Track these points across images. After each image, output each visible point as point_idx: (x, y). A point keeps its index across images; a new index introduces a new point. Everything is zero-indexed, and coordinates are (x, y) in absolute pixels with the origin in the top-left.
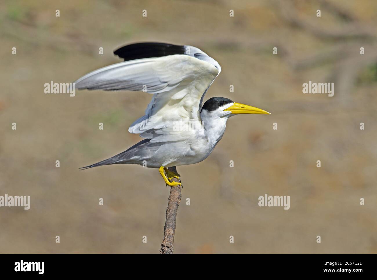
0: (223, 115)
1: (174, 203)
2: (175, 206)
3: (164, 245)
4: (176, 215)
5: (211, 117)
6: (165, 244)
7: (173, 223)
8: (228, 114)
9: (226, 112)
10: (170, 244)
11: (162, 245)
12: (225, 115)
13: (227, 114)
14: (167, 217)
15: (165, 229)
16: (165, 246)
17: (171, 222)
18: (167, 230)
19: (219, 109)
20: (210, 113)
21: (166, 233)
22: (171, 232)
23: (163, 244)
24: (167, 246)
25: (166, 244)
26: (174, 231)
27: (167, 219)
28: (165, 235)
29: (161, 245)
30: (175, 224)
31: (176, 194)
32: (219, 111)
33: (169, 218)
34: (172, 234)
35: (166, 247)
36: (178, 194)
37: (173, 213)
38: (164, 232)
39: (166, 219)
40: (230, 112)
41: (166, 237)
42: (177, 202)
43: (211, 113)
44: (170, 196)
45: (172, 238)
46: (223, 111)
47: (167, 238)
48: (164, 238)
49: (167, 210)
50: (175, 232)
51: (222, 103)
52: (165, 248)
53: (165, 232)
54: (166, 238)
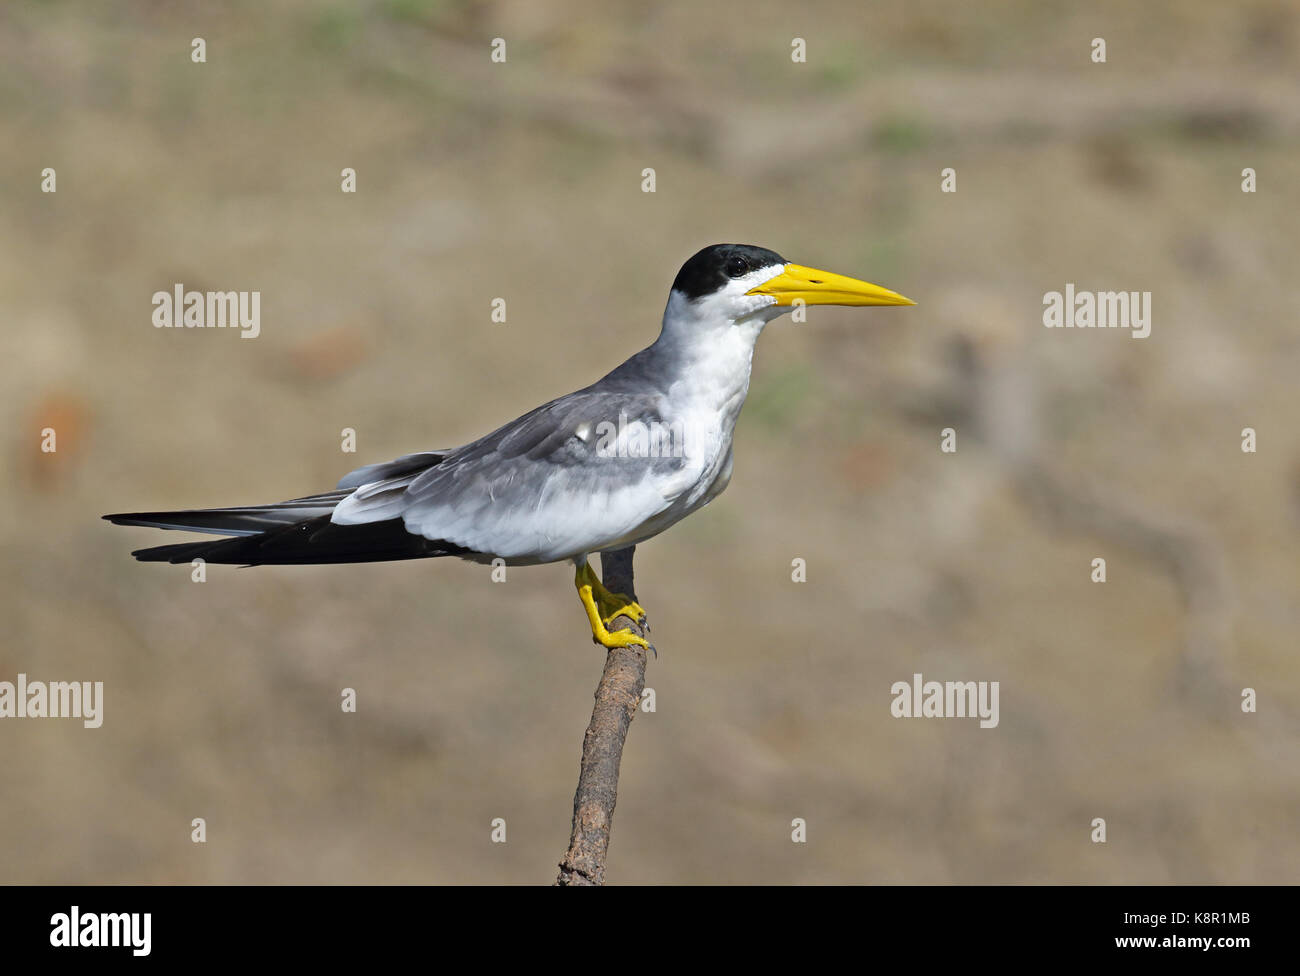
0: (746, 309)
1: (613, 712)
2: (616, 722)
3: (568, 866)
4: (619, 755)
5: (697, 319)
6: (572, 864)
7: (606, 786)
8: (764, 306)
9: (757, 298)
10: (590, 863)
11: (564, 868)
12: (751, 310)
13: (758, 307)
14: (587, 762)
15: (576, 807)
16: (573, 870)
17: (599, 783)
18: (583, 809)
19: (728, 286)
20: (694, 303)
21: (577, 821)
22: (598, 818)
23: (566, 863)
24: (581, 868)
25: (578, 863)
26: (609, 816)
27: (586, 768)
28: (574, 828)
29: (560, 865)
30: (616, 788)
31: (625, 677)
32: (730, 296)
33: (591, 768)
34: (600, 825)
35: (575, 875)
36: (632, 679)
37: (606, 747)
38: (572, 818)
39: (582, 769)
40: (770, 299)
41: (580, 835)
42: (626, 707)
43: (698, 302)
44: (601, 684)
45: (601, 840)
46: (746, 294)
47: (582, 839)
48: (573, 839)
49: (587, 734)
50: (614, 818)
51: (739, 267)
52: (571, 878)
53: (574, 820)
54: (578, 839)
